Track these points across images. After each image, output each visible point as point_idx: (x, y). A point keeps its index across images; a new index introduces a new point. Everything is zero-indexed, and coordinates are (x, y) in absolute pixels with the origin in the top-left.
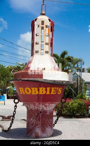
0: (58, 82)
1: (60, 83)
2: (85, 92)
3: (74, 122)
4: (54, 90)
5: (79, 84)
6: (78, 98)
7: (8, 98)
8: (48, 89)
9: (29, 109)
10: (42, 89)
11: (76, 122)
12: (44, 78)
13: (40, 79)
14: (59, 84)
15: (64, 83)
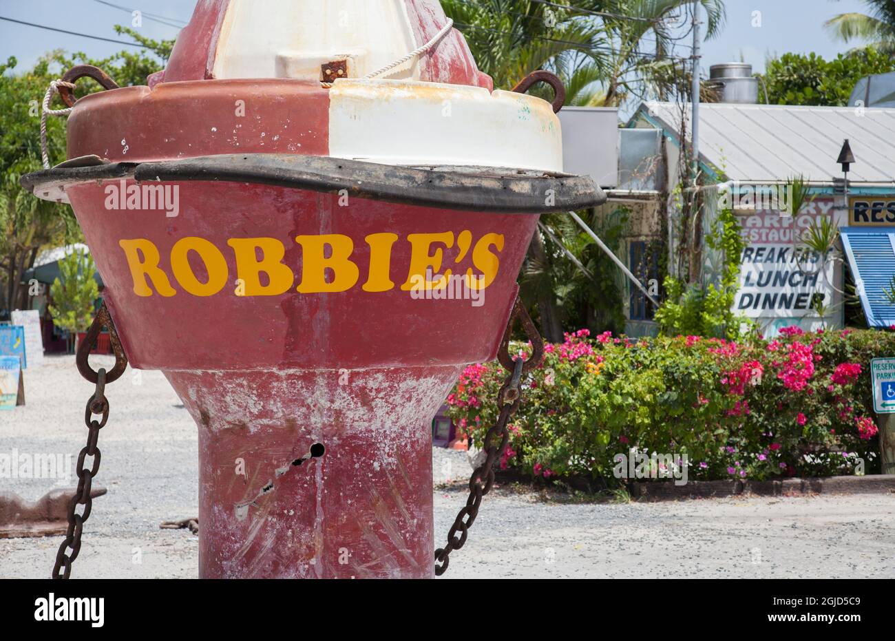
0: (467, 182)
1: (479, 189)
2: (728, 277)
3: (625, 532)
4: (431, 254)
5: (676, 205)
6: (667, 330)
7: (54, 343)
8: (381, 245)
9: (216, 426)
10: (328, 251)
11: (639, 534)
12: (338, 151)
13: (302, 158)
14: (475, 199)
15: (517, 187)
